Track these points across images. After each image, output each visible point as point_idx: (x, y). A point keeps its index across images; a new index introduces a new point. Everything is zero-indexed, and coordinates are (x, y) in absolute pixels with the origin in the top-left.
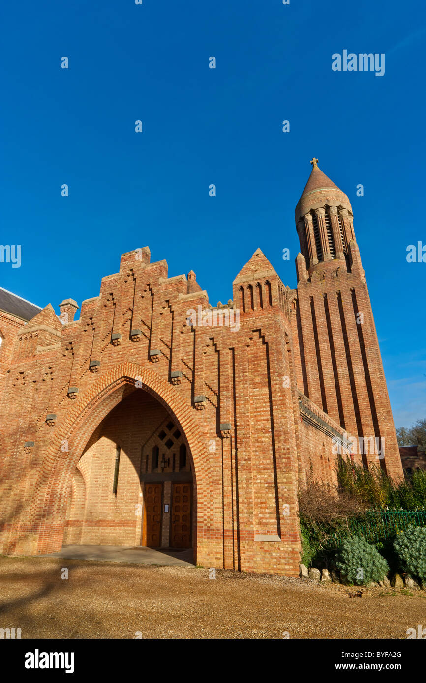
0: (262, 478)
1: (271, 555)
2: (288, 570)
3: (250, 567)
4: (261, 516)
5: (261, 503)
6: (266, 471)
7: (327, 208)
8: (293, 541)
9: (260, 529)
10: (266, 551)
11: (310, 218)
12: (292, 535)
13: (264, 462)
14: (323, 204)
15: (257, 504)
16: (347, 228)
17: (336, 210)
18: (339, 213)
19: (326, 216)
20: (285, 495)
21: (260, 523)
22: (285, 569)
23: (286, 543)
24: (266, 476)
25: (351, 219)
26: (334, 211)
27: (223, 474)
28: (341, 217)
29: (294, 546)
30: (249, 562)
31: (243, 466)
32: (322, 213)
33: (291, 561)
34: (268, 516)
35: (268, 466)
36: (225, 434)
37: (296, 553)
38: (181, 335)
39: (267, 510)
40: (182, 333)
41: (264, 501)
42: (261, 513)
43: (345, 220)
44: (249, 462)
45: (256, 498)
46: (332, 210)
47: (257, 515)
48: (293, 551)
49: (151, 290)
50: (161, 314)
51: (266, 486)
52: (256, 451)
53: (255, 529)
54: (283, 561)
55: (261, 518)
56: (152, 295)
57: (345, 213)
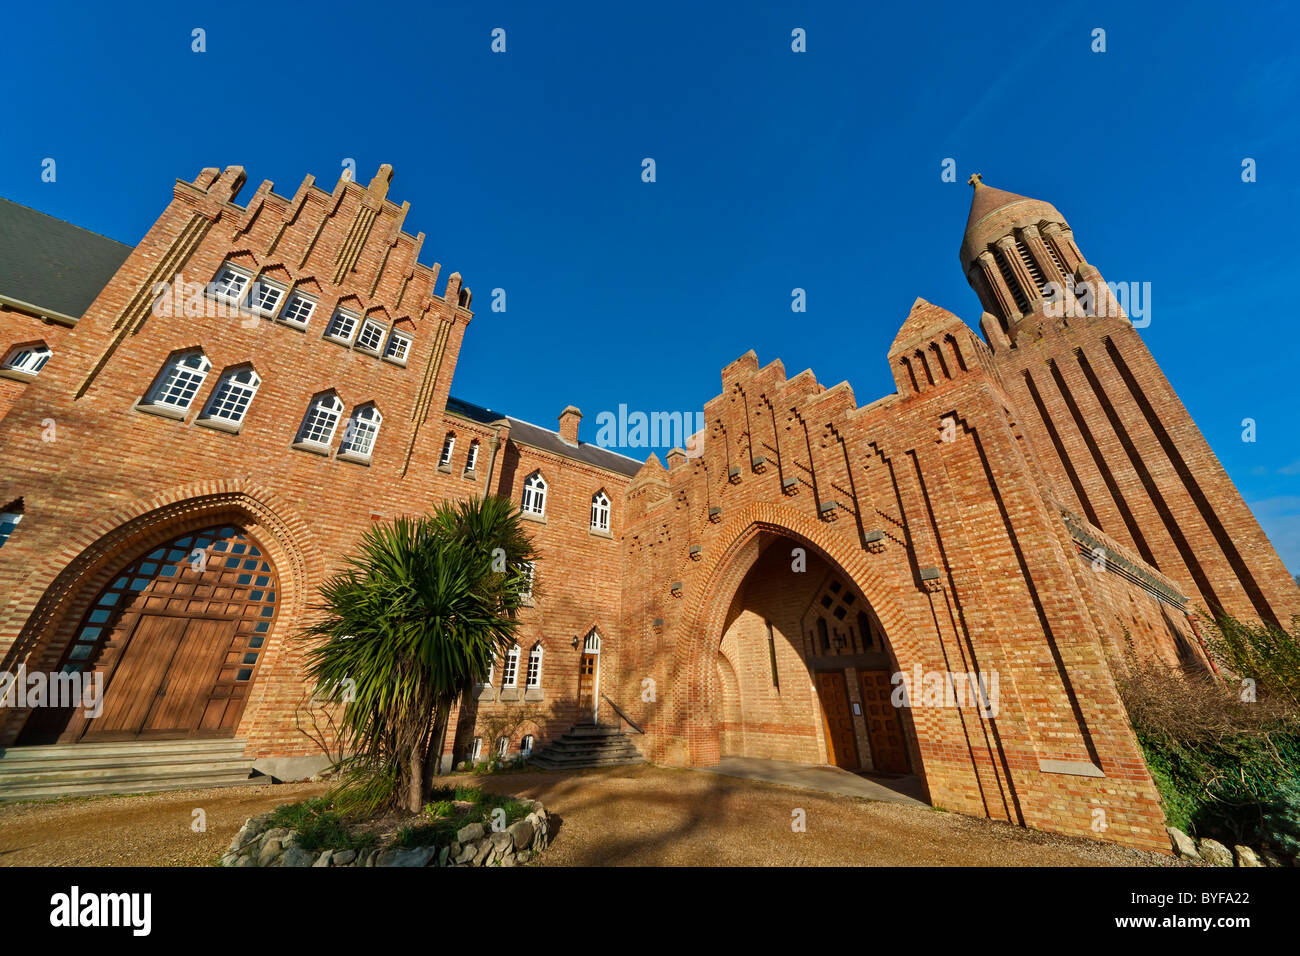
0: (1027, 656)
1: (1089, 801)
2: (1141, 836)
3: (1044, 821)
4: (1041, 724)
5: (1036, 701)
6: (1030, 643)
7: (1018, 233)
8: (1133, 778)
9: (1046, 749)
10: (1073, 794)
11: (989, 258)
12: (1130, 766)
13: (1023, 627)
14: (1009, 229)
15: (1028, 703)
16: (1065, 250)
17: (1036, 229)
18: (1041, 233)
19: (1018, 246)
20: (1087, 686)
21: (1044, 739)
22: (1131, 834)
23: (1118, 781)
24: (1032, 652)
25: (1069, 235)
26: (1032, 234)
27: (944, 651)
28: (1048, 239)
29: (1139, 789)
30: (1039, 810)
31: (980, 636)
32: (1010, 243)
33: (1142, 819)
34: (1058, 725)
35: (1034, 635)
36: (931, 585)
37: (1151, 803)
38: (823, 450)
39: (1052, 715)
40: (824, 446)
41: (1042, 697)
42: (1042, 719)
43: (1057, 240)
44: (992, 629)
45: (1022, 691)
46: (1027, 232)
47: (1033, 723)
48: (1140, 798)
49: (767, 402)
50: (788, 429)
51: (1038, 669)
52: (1000, 609)
53: (1035, 749)
54: (1121, 816)
55: (1044, 729)
56: (771, 407)
57: (1053, 229)
